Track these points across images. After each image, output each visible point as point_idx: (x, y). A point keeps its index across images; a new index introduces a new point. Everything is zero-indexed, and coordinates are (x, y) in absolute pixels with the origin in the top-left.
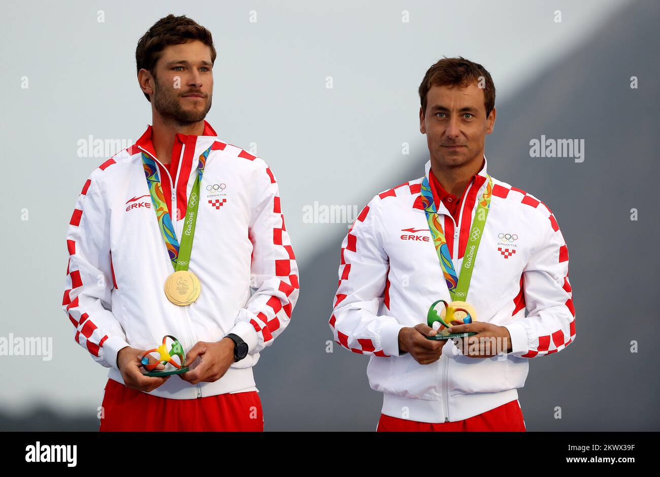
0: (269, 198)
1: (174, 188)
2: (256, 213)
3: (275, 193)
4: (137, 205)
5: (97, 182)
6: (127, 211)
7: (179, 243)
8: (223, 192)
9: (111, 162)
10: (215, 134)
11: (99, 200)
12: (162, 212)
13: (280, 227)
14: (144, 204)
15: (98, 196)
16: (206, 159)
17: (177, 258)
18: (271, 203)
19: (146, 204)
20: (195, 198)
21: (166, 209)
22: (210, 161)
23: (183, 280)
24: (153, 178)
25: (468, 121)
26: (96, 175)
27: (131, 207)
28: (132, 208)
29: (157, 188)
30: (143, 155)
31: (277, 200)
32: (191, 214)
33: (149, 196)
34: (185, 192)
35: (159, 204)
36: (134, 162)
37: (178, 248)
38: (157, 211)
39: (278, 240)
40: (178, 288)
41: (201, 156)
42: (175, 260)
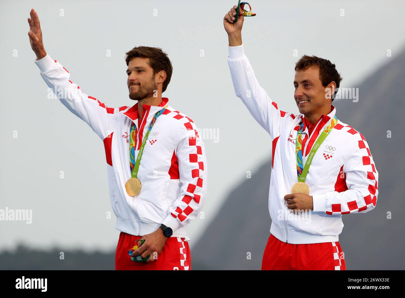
25: (308, 88)
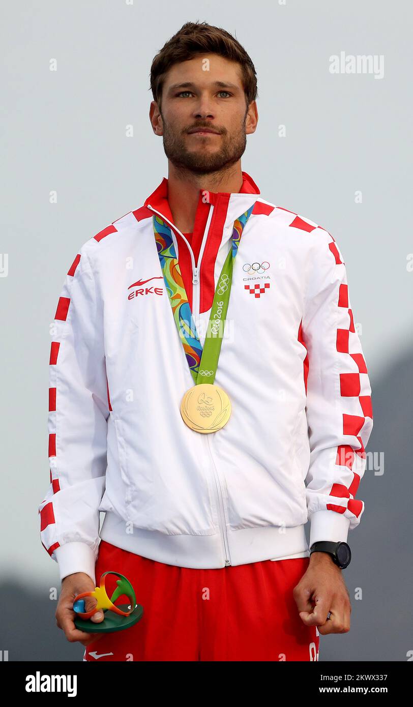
0: (332, 286)
1: (196, 267)
2: (313, 305)
3: (341, 280)
4: (143, 290)
5: (89, 258)
6: (129, 299)
7: (202, 346)
8: (266, 274)
9: (111, 230)
10: (257, 191)
11: (90, 283)
12: (179, 300)
13: (346, 327)
14: (153, 289)
15: (90, 278)
16: (243, 226)
17: (199, 365)
18: (336, 293)
19: (155, 290)
20: (227, 282)
21: (184, 297)
22: (250, 230)
23: (206, 397)
24: (167, 253)
26: (89, 248)
27: (135, 293)
28: (137, 296)
29: (173, 267)
30: (155, 219)
31: (343, 289)
32: (219, 304)
33: (161, 278)
34: (212, 272)
35: (175, 290)
36: (142, 230)
37: (200, 352)
38: (173, 299)
39: (342, 343)
40: (199, 409)
41: (236, 222)
42: (196, 369)
